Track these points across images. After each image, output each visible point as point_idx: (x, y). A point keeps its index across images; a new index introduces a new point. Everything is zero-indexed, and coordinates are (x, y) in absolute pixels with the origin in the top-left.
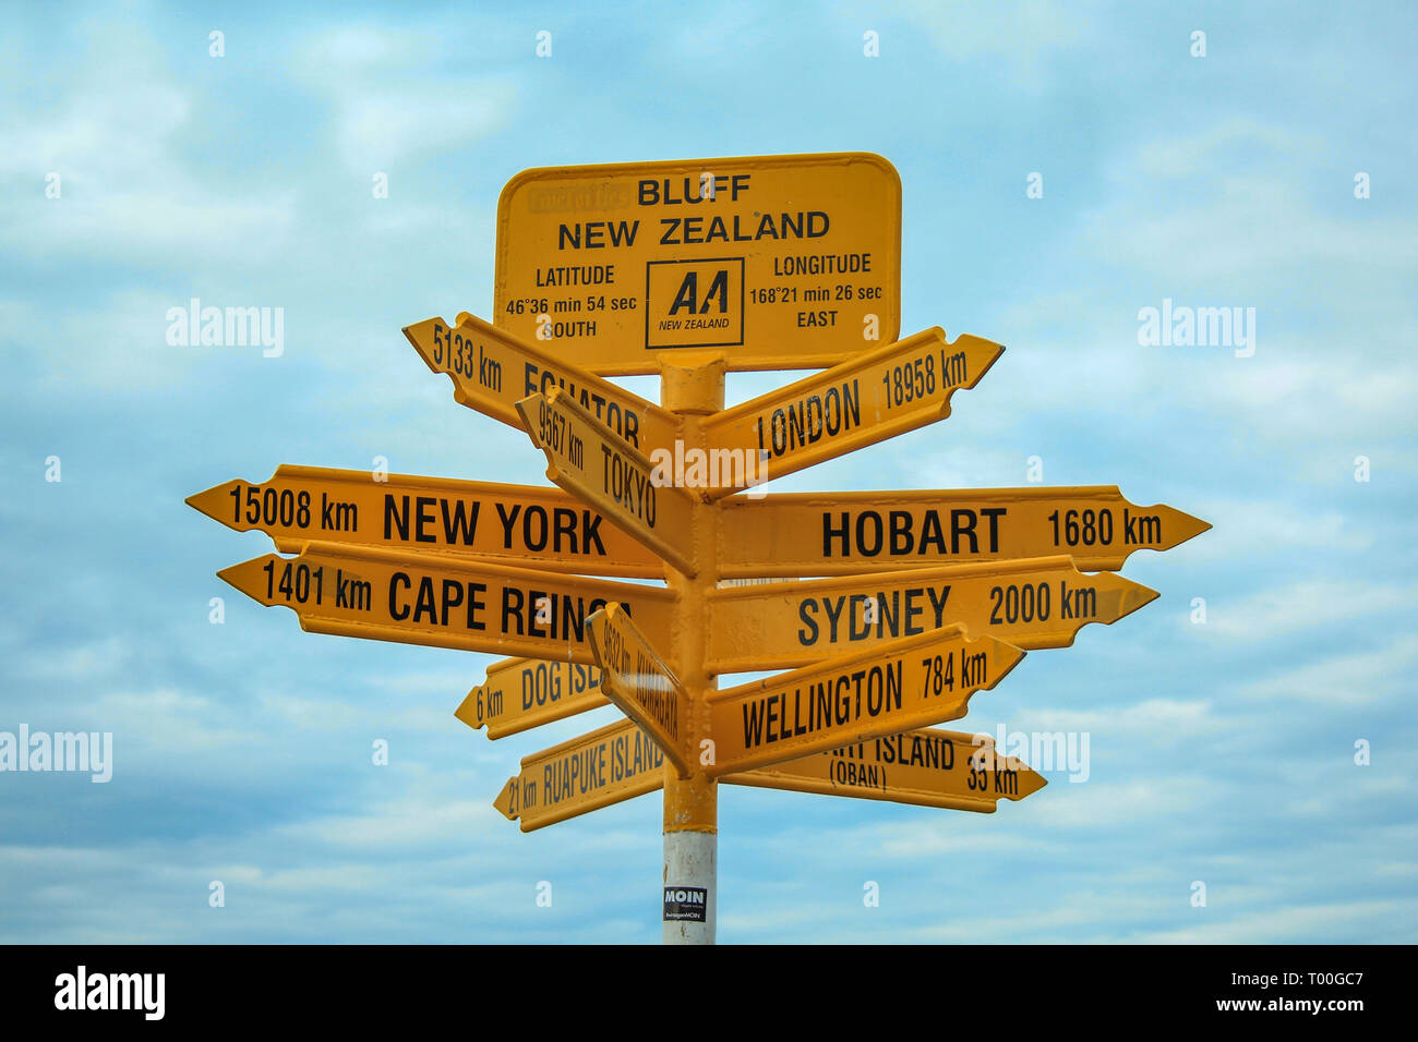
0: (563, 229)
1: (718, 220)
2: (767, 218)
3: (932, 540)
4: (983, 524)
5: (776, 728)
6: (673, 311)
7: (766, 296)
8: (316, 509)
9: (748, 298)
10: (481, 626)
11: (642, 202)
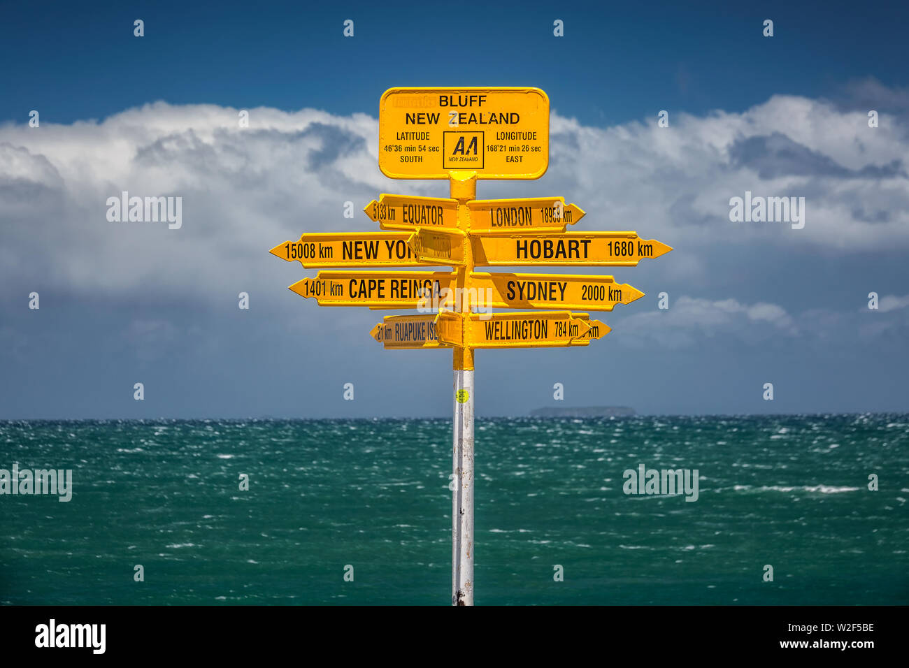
0: (408, 115)
1: (473, 114)
2: (493, 114)
3: (561, 253)
4: (582, 246)
5: (498, 334)
6: (455, 153)
7: (493, 149)
8: (317, 251)
9: (486, 149)
10: (383, 296)
11: (441, 105)
